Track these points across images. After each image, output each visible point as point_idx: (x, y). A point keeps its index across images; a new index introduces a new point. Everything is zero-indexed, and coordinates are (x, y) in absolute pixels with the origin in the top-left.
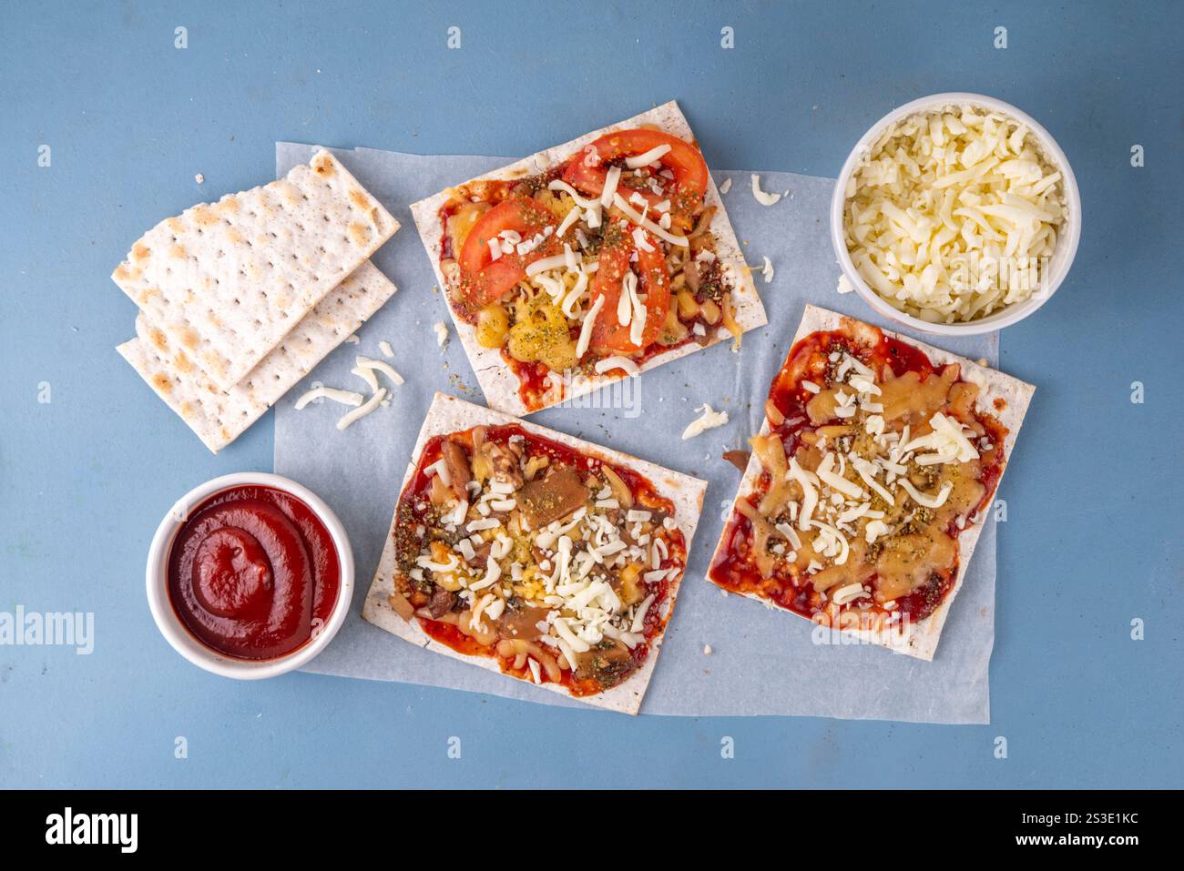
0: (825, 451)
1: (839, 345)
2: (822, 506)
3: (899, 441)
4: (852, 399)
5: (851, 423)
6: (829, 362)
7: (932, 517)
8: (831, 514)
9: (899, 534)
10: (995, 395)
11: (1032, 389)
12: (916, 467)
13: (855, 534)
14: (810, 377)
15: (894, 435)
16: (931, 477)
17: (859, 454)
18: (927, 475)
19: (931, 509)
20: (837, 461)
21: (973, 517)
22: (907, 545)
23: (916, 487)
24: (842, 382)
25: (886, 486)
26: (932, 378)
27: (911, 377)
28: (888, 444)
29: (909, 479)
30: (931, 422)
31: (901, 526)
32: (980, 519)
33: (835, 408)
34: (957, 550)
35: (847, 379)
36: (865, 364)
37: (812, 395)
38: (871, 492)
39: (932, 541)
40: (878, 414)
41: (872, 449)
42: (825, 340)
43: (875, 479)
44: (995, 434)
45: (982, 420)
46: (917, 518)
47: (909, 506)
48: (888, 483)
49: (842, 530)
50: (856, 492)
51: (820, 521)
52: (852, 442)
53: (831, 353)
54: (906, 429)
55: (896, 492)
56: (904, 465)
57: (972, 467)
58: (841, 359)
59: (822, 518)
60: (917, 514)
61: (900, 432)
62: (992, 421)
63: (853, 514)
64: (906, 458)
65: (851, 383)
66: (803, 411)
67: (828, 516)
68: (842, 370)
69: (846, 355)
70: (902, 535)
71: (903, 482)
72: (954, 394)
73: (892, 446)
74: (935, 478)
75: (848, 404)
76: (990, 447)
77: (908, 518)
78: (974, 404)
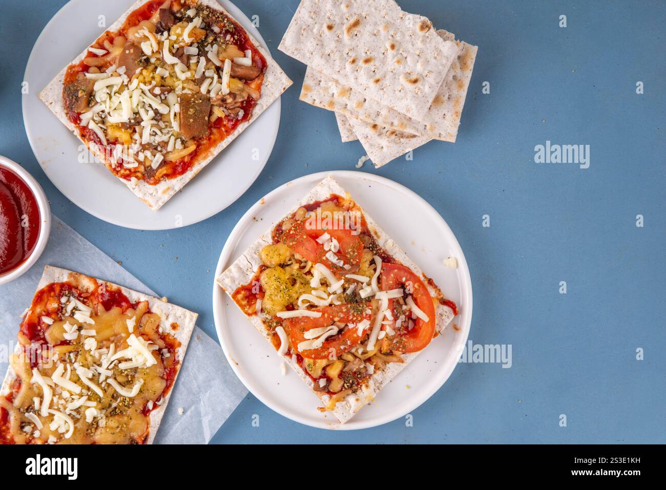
0: (59, 362)
1: (67, 292)
2: (55, 399)
3: (108, 354)
4: (75, 327)
5: (75, 343)
6: (61, 304)
7: (131, 403)
8: (62, 404)
9: (109, 415)
10: (171, 320)
11: (195, 315)
12: (120, 370)
13: (78, 417)
14: (48, 314)
15: (104, 350)
16: (129, 377)
17: (81, 364)
18: (127, 375)
19: (130, 398)
20: (66, 369)
21: (159, 401)
22: (113, 423)
23: (120, 384)
24: (70, 316)
25: (99, 385)
26: (129, 312)
27: (115, 310)
28: (100, 356)
29: (115, 379)
30: (128, 340)
31: (110, 410)
32: (164, 402)
33: (64, 334)
34: (148, 424)
35: (73, 314)
36: (84, 303)
37: (49, 326)
38: (89, 389)
39: (131, 419)
40: (93, 337)
41: (90, 359)
42: (57, 289)
43: (91, 380)
44: (172, 347)
45: (163, 337)
46: (121, 404)
47: (115, 396)
48: (100, 382)
49: (69, 415)
50: (77, 389)
51: (55, 409)
52: (77, 356)
53: (62, 296)
54: (112, 346)
55: (106, 388)
56: (110, 370)
57: (157, 369)
58: (68, 301)
59: (56, 408)
60: (120, 401)
61: (108, 348)
62: (171, 338)
63: (77, 403)
64: (112, 365)
65: (75, 316)
66: (42, 337)
67: (60, 406)
68: (70, 308)
69: (72, 298)
70: (111, 416)
71: (110, 381)
72: (144, 320)
73: (103, 357)
74: (133, 377)
75: (71, 332)
76: (168, 355)
77: (114, 405)
78: (158, 327)
